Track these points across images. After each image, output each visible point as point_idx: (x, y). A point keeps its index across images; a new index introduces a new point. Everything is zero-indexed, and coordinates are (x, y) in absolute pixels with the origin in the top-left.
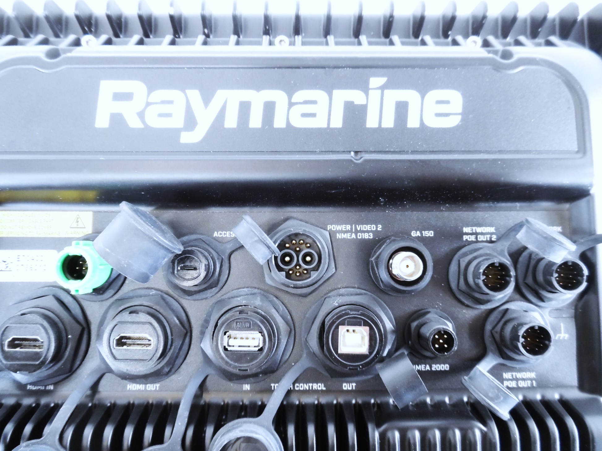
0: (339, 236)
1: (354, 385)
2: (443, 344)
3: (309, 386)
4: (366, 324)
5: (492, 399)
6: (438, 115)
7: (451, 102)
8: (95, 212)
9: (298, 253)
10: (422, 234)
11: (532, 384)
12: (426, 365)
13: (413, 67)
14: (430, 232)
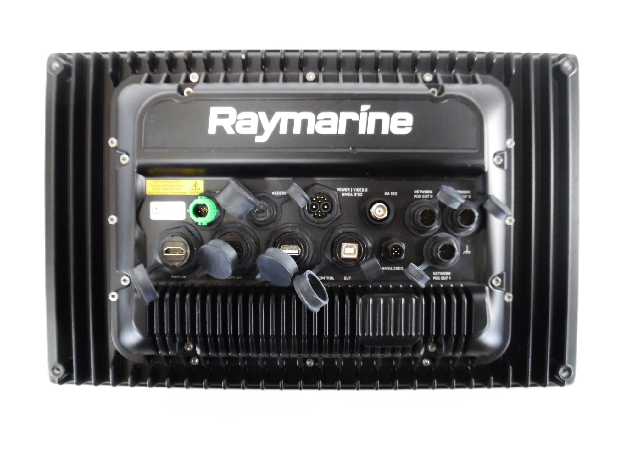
0: (343, 195)
1: (350, 277)
2: (397, 253)
3: (325, 278)
4: (356, 242)
5: (415, 277)
6: (399, 127)
7: (406, 120)
8: (205, 181)
9: (320, 204)
10: (390, 194)
11: (449, 278)
12: (390, 267)
13: (386, 99)
14: (395, 193)
